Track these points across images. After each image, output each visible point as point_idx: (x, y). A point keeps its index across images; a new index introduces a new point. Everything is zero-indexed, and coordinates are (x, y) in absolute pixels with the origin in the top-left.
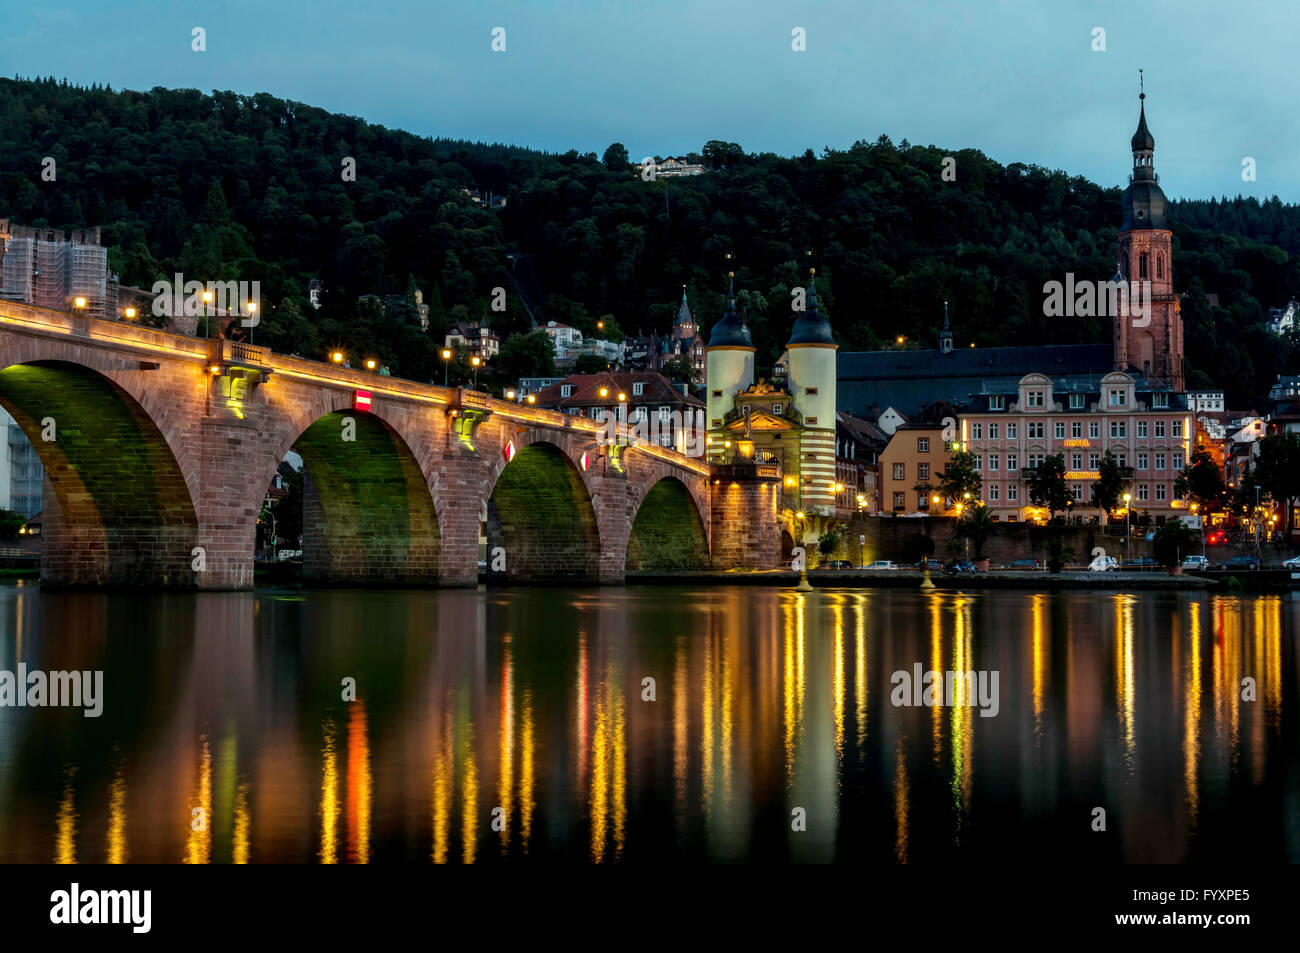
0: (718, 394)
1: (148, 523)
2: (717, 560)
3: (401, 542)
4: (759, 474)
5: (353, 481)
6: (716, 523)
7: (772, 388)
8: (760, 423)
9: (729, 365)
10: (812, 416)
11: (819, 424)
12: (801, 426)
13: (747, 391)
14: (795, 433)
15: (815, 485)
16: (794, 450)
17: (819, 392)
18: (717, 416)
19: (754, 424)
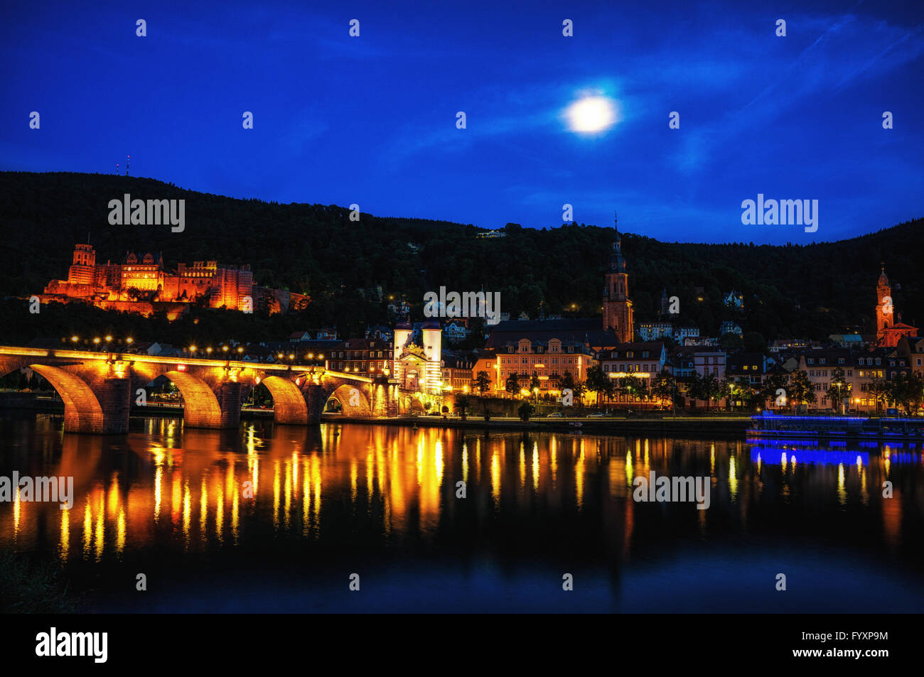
0: (397, 348)
1: (89, 412)
2: (374, 413)
3: (209, 413)
4: (389, 382)
5: (192, 392)
6: (374, 400)
7: (416, 346)
8: (412, 359)
9: (401, 337)
10: (430, 356)
11: (433, 360)
12: (426, 360)
13: (407, 347)
14: (423, 363)
15: (431, 383)
16: (423, 370)
17: (433, 348)
18: (396, 357)
19: (409, 360)
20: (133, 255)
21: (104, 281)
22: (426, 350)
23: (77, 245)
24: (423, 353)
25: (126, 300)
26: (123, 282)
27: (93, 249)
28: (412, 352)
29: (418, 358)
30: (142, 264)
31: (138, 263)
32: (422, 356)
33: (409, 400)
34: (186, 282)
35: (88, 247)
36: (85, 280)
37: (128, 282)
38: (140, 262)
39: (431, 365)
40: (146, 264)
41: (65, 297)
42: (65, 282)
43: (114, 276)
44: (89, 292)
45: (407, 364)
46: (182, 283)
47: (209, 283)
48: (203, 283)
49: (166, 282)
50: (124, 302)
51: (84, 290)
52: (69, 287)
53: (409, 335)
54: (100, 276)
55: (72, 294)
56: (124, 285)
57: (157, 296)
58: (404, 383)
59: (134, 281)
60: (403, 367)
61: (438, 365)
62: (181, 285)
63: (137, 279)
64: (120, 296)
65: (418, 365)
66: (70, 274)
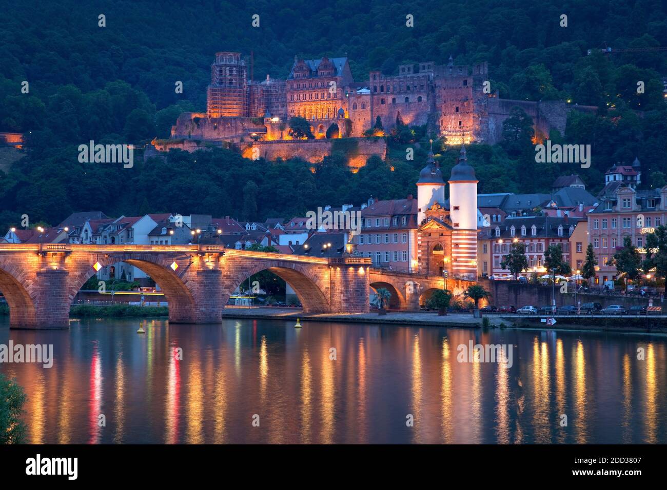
2: (331, 308)
6: (332, 288)
7: (439, 207)
8: (434, 226)
9: (426, 193)
10: (457, 222)
11: (461, 227)
12: (450, 228)
14: (448, 233)
15: (459, 262)
16: (448, 242)
17: (460, 208)
18: (419, 223)
19: (432, 227)
21: (262, 110)
22: (452, 213)
23: (216, 54)
25: (289, 138)
26: (290, 109)
27: (242, 58)
28: (435, 216)
29: (441, 226)
30: (316, 76)
35: (235, 55)
36: (233, 110)
37: (297, 108)
38: (313, 74)
39: (457, 234)
40: (322, 76)
42: (202, 116)
43: (277, 99)
45: (430, 235)
46: (378, 104)
47: (420, 99)
48: (410, 101)
49: (352, 104)
50: (287, 142)
51: (228, 128)
52: (207, 122)
53: (434, 190)
54: (256, 101)
55: (210, 134)
56: (292, 114)
57: (336, 130)
58: (427, 264)
59: (305, 106)
60: (426, 239)
61: (469, 235)
62: (376, 108)
63: (309, 103)
64: (282, 133)
65: (442, 235)
66: (209, 102)
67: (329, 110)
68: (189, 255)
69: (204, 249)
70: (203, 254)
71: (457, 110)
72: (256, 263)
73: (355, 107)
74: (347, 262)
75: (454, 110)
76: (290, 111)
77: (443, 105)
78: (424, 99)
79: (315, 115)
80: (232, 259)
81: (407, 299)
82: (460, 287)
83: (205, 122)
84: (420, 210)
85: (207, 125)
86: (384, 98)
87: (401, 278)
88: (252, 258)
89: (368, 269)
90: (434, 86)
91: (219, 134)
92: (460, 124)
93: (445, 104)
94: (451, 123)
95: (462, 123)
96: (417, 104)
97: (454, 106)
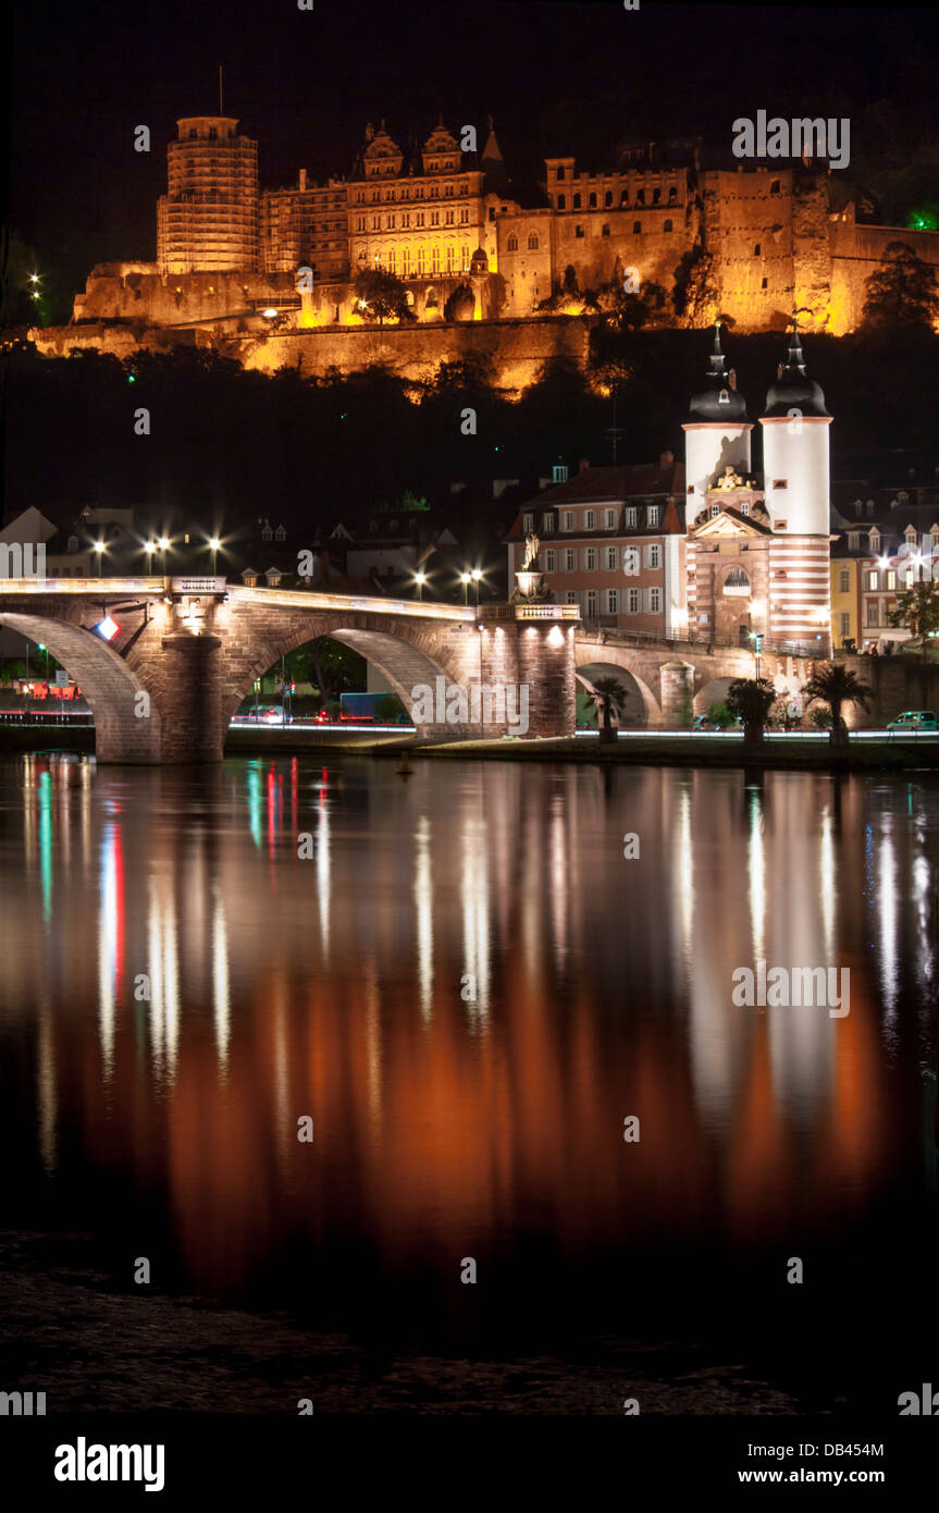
6: (485, 679)
7: (739, 481)
8: (724, 528)
9: (705, 446)
10: (781, 518)
11: (791, 529)
12: (765, 531)
13: (715, 486)
14: (761, 543)
15: (785, 612)
16: (761, 566)
17: (789, 484)
18: (690, 521)
19: (721, 531)
20: (384, 142)
21: (289, 254)
22: (770, 495)
23: (180, 122)
24: (760, 506)
25: (356, 320)
26: (358, 250)
27: (240, 130)
28: (729, 502)
29: (744, 526)
30: (420, 172)
31: (404, 173)
32: (758, 517)
33: (675, 676)
34: (580, 234)
35: (222, 124)
36: (219, 254)
37: (373, 249)
38: (412, 165)
39: (783, 547)
40: (433, 172)
41: (138, 326)
42: (146, 270)
43: (326, 228)
44: (228, 301)
45: (716, 550)
46: (566, 238)
47: (668, 227)
48: (643, 232)
49: (506, 239)
50: (349, 330)
51: (210, 296)
52: (158, 285)
53: (725, 441)
54: (274, 231)
55: (165, 313)
56: (362, 262)
57: (468, 301)
58: (712, 618)
59: (393, 244)
60: (707, 558)
61: (812, 547)
62: (562, 247)
63: (402, 236)
64: (337, 309)
65: (746, 549)
66: (164, 236)
67: (450, 253)
68: (142, 602)
69: (178, 587)
70: (176, 598)
71: (757, 252)
72: (303, 620)
73: (513, 246)
74: (520, 615)
75: (748, 253)
76: (356, 255)
77: (724, 241)
78: (678, 225)
79: (417, 266)
80: (244, 611)
81: (664, 703)
82: (790, 672)
83: (154, 283)
84: (692, 490)
85: (158, 293)
86: (580, 223)
87: (650, 654)
88: (294, 608)
89: (571, 631)
90: (701, 195)
91: (186, 312)
92: (765, 285)
93: (727, 238)
94: (743, 282)
95: (769, 283)
96: (661, 236)
97: (750, 242)
